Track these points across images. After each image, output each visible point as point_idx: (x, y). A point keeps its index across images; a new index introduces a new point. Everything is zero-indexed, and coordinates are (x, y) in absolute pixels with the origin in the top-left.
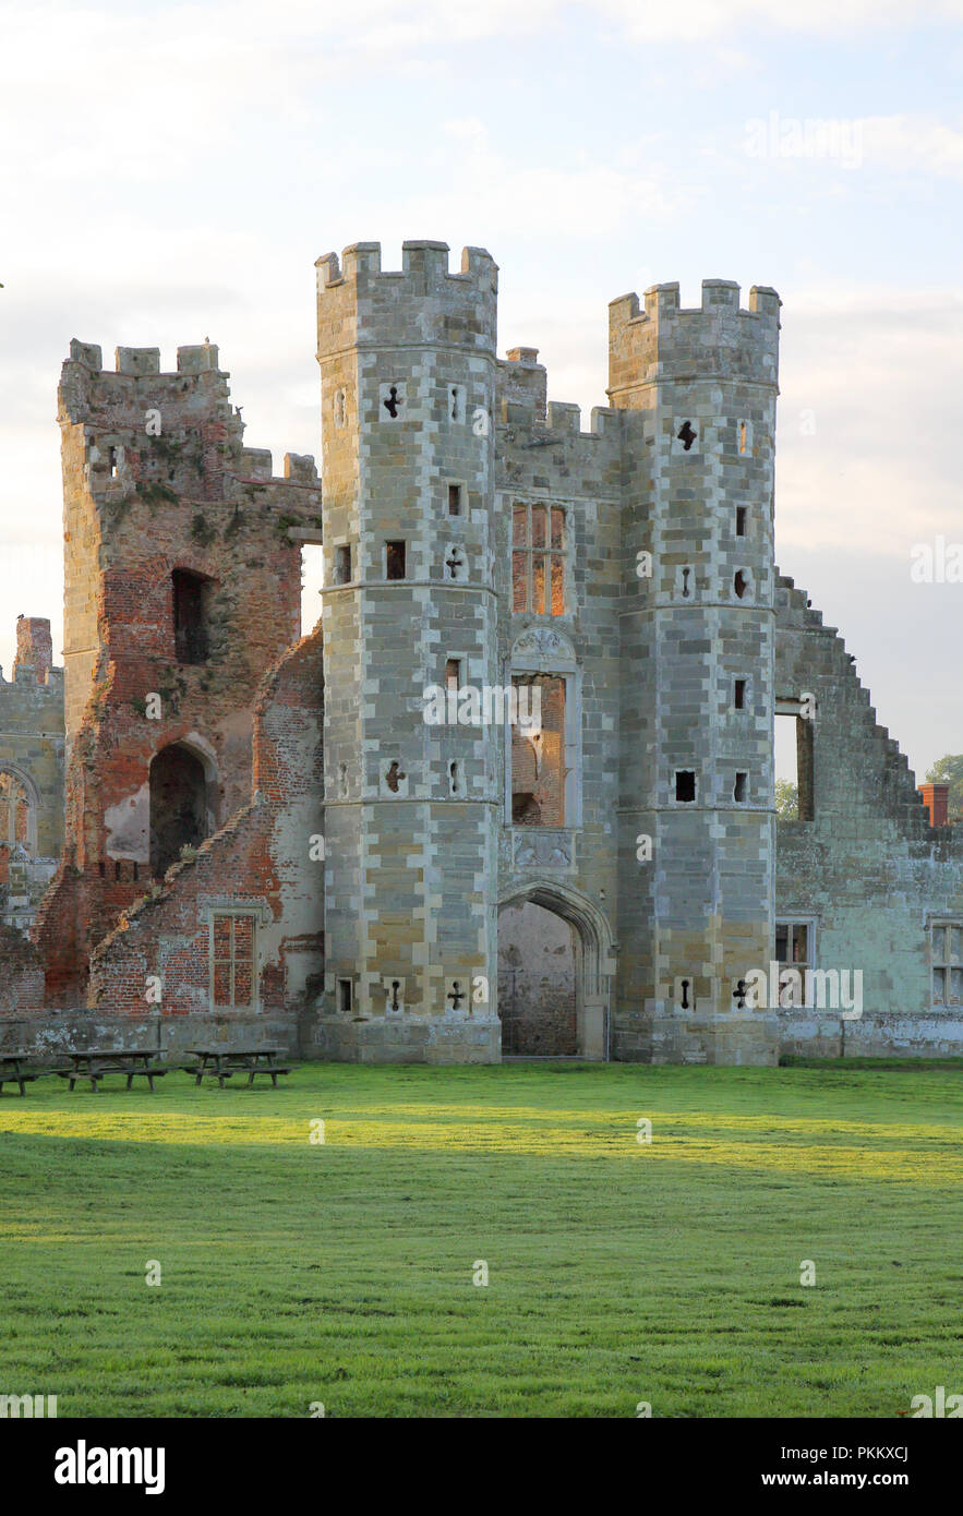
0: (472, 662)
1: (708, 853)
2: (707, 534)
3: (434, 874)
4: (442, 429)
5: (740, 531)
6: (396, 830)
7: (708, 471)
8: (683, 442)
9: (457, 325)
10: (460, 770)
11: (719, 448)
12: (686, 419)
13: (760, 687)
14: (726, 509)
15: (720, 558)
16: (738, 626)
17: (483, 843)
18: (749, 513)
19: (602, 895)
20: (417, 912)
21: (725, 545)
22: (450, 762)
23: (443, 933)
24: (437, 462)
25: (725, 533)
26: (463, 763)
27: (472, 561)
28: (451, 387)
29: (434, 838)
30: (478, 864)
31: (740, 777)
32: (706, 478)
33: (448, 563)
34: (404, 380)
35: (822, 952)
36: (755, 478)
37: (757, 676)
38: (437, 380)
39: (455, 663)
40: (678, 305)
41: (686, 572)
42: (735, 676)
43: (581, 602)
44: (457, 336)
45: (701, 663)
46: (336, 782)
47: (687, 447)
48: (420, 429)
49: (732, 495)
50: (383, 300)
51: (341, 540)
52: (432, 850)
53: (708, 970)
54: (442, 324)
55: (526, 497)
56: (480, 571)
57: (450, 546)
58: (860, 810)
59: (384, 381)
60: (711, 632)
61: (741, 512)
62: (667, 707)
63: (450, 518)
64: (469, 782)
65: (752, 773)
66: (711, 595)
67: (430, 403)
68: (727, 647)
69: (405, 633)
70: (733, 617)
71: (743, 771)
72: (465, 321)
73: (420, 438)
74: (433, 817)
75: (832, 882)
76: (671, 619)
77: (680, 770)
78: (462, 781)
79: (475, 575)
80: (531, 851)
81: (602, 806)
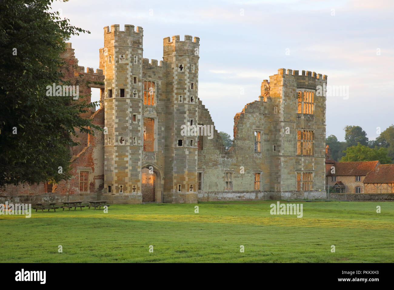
0: (138, 116)
1: (185, 157)
2: (185, 89)
3: (130, 162)
4: (133, 65)
5: (192, 88)
6: (122, 152)
7: (186, 75)
8: (180, 69)
9: (136, 43)
10: (136, 139)
11: (188, 70)
12: (181, 64)
13: (196, 121)
14: (189, 84)
15: (188, 94)
16: (191, 108)
17: (140, 155)
18: (194, 84)
19: (161, 166)
20: (126, 170)
21: (189, 91)
22: (134, 137)
23: (132, 175)
24: (132, 72)
25: (189, 88)
26: (136, 137)
27: (138, 94)
28: (135, 56)
29: (130, 154)
30: (139, 160)
31: (192, 141)
32: (185, 77)
33: (134, 94)
34: (125, 54)
35: (204, 179)
36: (195, 77)
37: (195, 119)
38: (132, 54)
39: (135, 116)
40: (179, 40)
41: (181, 97)
42: (191, 119)
43: (158, 102)
44: (136, 46)
45: (184, 116)
46: (108, 141)
47: (181, 70)
48: (128, 65)
49: (191, 80)
50: (120, 37)
51: (110, 88)
52: (130, 156)
53: (185, 183)
54: (133, 42)
55: (146, 80)
56: (140, 96)
57: (134, 90)
58: (212, 148)
59: (120, 54)
60: (186, 109)
61: (192, 84)
62: (176, 125)
63: (134, 84)
64: (138, 142)
65: (194, 140)
66: (186, 102)
67: (130, 59)
68: (189, 113)
69: (125, 109)
70: (190, 106)
71: (192, 140)
72: (137, 42)
73: (128, 67)
74: (130, 149)
75: (206, 163)
76: (177, 107)
77: (179, 139)
78: (136, 141)
79: (139, 96)
80: (147, 157)
81: (162, 147)
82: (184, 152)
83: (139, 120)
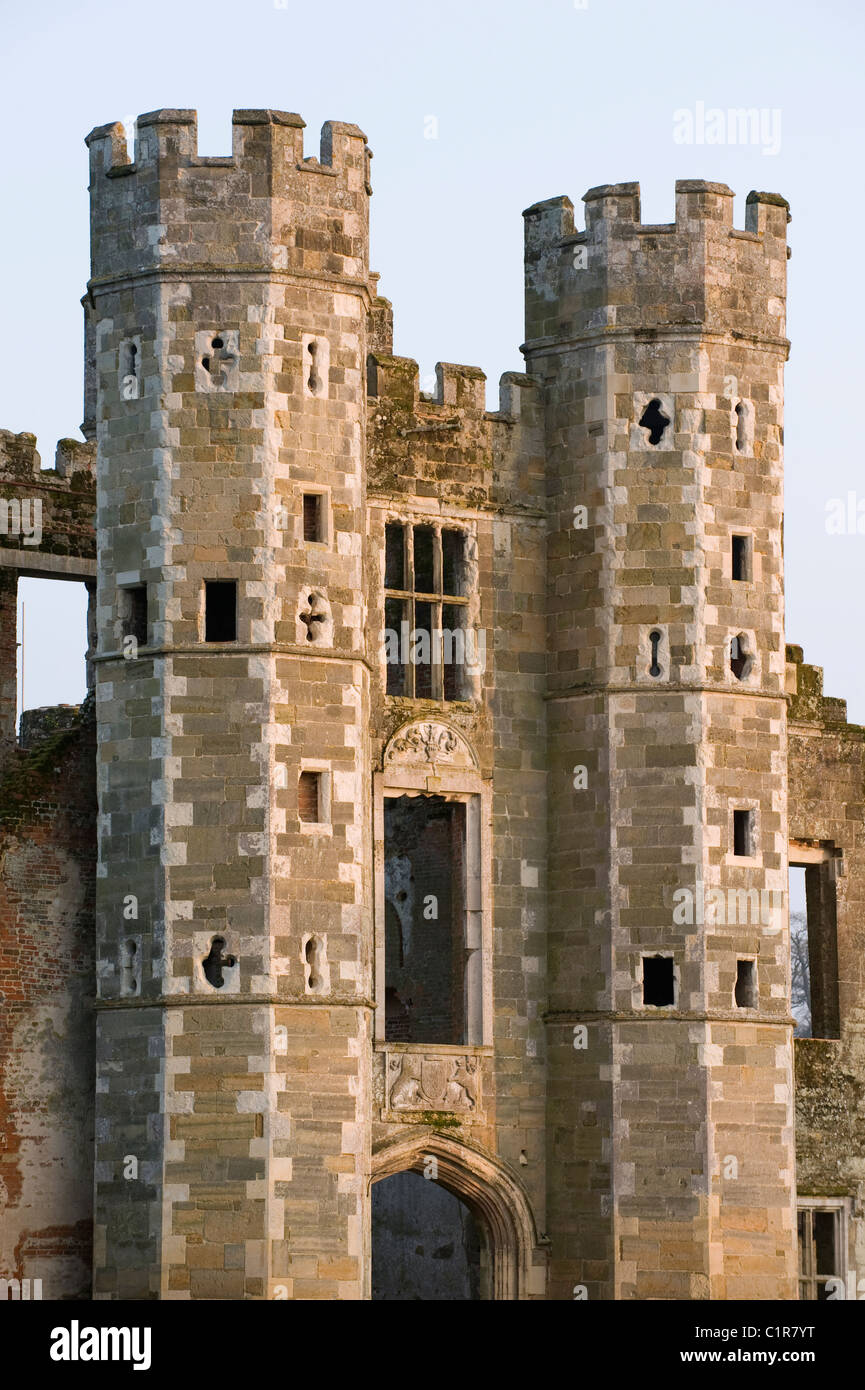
0: (338, 775)
1: (696, 1089)
2: (689, 577)
3: (281, 1124)
4: (295, 405)
5: (738, 573)
6: (220, 1051)
7: (690, 477)
8: (647, 432)
9: (318, 244)
10: (322, 953)
11: (705, 442)
12: (653, 395)
13: (772, 820)
14: (716, 539)
15: (710, 615)
16: (736, 724)
17: (356, 1073)
18: (751, 545)
19: (523, 1159)
20: (252, 1189)
21: (717, 596)
22: (306, 938)
23: (295, 1224)
24: (287, 457)
25: (716, 575)
26: (324, 940)
27: (338, 615)
28: (307, 339)
29: (283, 1064)
30: (347, 1106)
31: (744, 967)
32: (685, 488)
33: (303, 617)
34: (235, 326)
36: (758, 490)
37: (767, 804)
38: (286, 328)
39: (312, 778)
40: (638, 218)
41: (655, 637)
42: (733, 804)
44: (314, 259)
45: (681, 781)
46: (117, 972)
47: (655, 439)
48: (262, 405)
49: (726, 516)
50: (204, 201)
51: (132, 577)
52: (279, 1083)
54: (292, 240)
55: (406, 513)
56: (349, 630)
57: (306, 591)
59: (202, 327)
60: (698, 732)
61: (739, 543)
62: (628, 852)
63: (303, 545)
64: (334, 973)
65: (762, 960)
66: (695, 673)
67: (276, 364)
68: (722, 757)
69: (237, 727)
70: (730, 708)
71: (749, 957)
72: (328, 236)
73: (262, 418)
74: (281, 1028)
76: (632, 711)
77: (650, 954)
78: (324, 970)
79: (343, 636)
80: (412, 1087)
81: (522, 1012)
82: (690, 1053)
83: (344, 812)
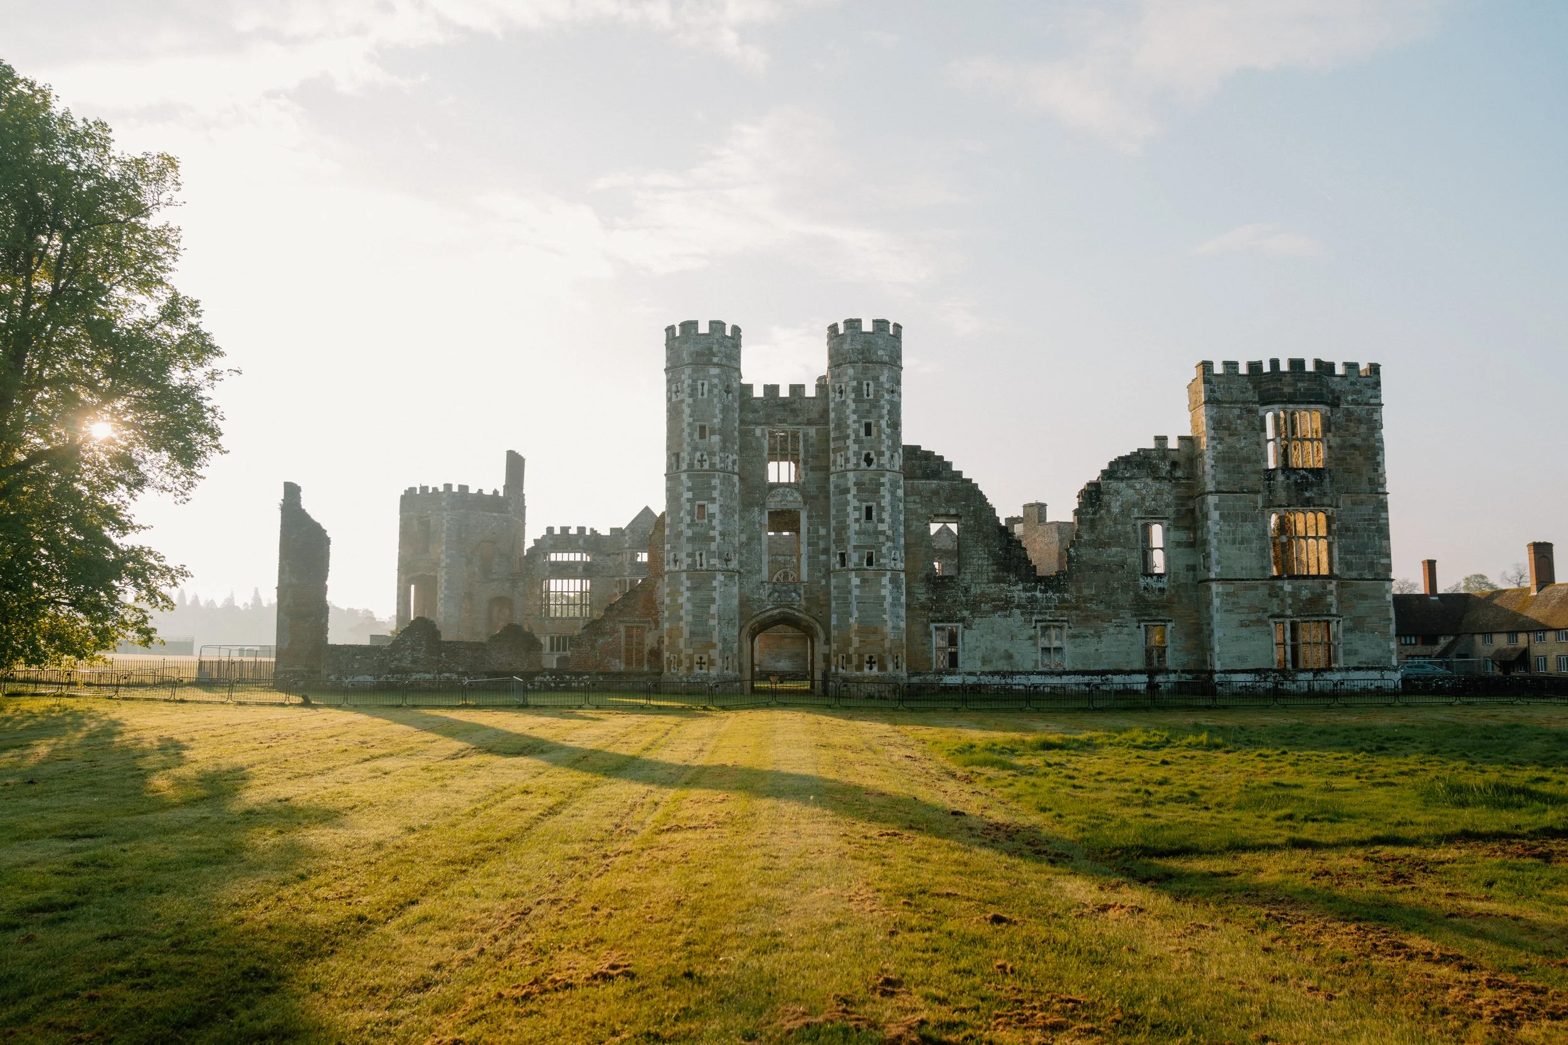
0: (710, 506)
1: (850, 592)
2: (848, 437)
3: (688, 606)
4: (694, 401)
5: (868, 434)
9: (703, 355)
11: (853, 396)
12: (840, 384)
13: (881, 509)
14: (858, 424)
15: (855, 447)
16: (867, 480)
17: (715, 590)
18: (873, 425)
19: (820, 614)
20: (680, 624)
21: (857, 441)
22: (699, 553)
23: (692, 634)
24: (692, 416)
25: (857, 436)
26: (705, 553)
27: (710, 459)
28: (700, 382)
29: (688, 589)
30: (713, 600)
31: (870, 554)
32: (847, 410)
33: (698, 461)
34: (680, 382)
35: (966, 641)
36: (876, 408)
37: (879, 504)
38: (692, 380)
39: (701, 506)
41: (841, 456)
42: (865, 504)
43: (806, 475)
44: (702, 359)
45: (846, 499)
47: (841, 397)
48: (684, 403)
49: (860, 417)
50: (673, 349)
52: (687, 594)
53: (851, 650)
55: (777, 428)
56: (715, 464)
57: (698, 455)
58: (990, 569)
59: (674, 383)
60: (850, 484)
61: (867, 424)
62: (835, 521)
63: (698, 440)
64: (708, 562)
65: (876, 551)
66: (850, 466)
67: (688, 390)
68: (859, 490)
69: (678, 494)
70: (862, 476)
71: (872, 551)
73: (684, 407)
74: (688, 579)
75: (972, 605)
76: (836, 479)
77: (840, 552)
78: (704, 562)
79: (712, 465)
80: (776, 594)
81: (820, 571)
82: (849, 581)
83: (712, 516)
